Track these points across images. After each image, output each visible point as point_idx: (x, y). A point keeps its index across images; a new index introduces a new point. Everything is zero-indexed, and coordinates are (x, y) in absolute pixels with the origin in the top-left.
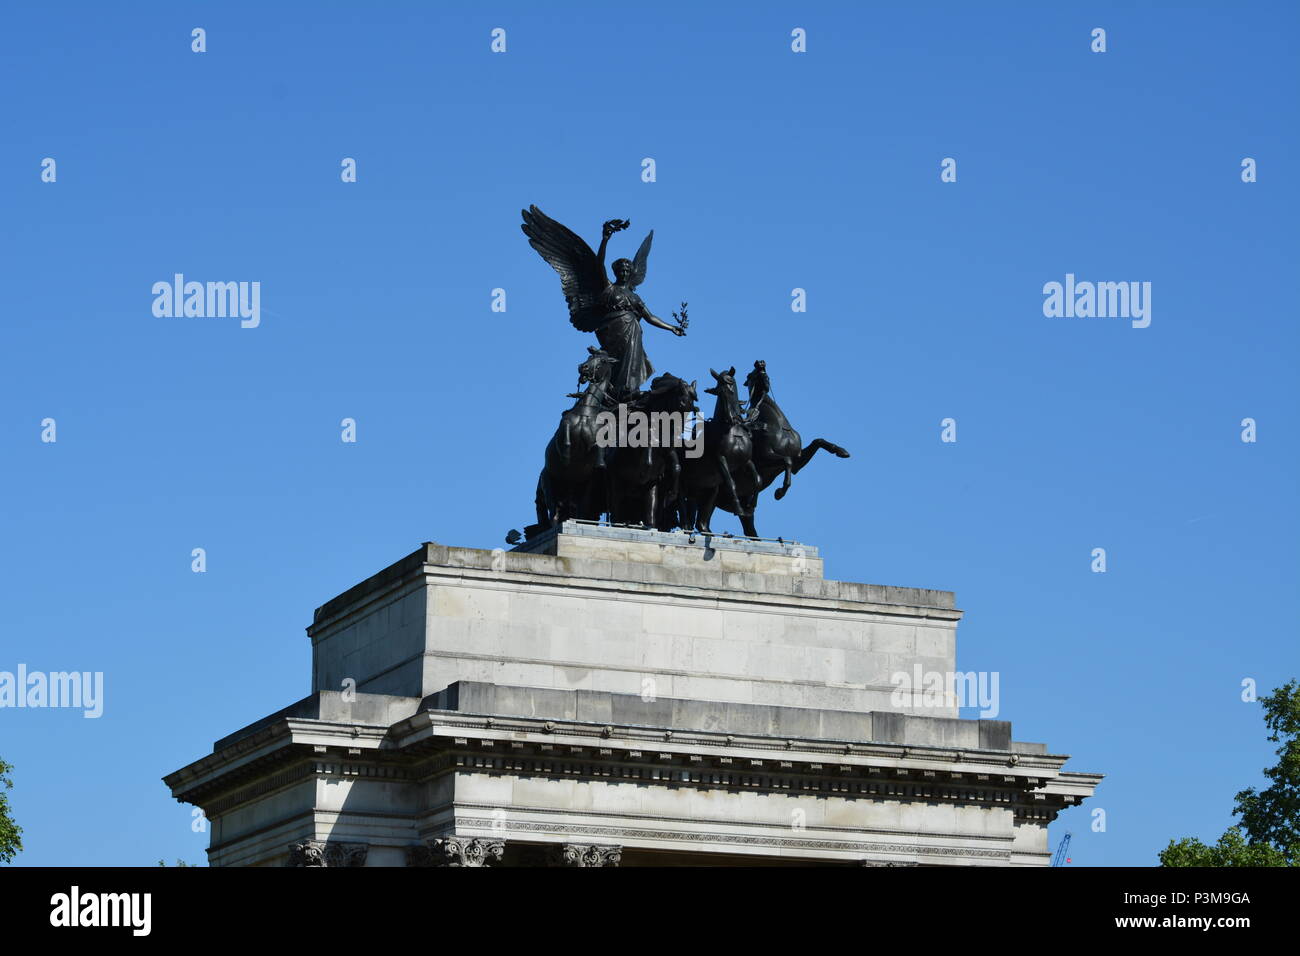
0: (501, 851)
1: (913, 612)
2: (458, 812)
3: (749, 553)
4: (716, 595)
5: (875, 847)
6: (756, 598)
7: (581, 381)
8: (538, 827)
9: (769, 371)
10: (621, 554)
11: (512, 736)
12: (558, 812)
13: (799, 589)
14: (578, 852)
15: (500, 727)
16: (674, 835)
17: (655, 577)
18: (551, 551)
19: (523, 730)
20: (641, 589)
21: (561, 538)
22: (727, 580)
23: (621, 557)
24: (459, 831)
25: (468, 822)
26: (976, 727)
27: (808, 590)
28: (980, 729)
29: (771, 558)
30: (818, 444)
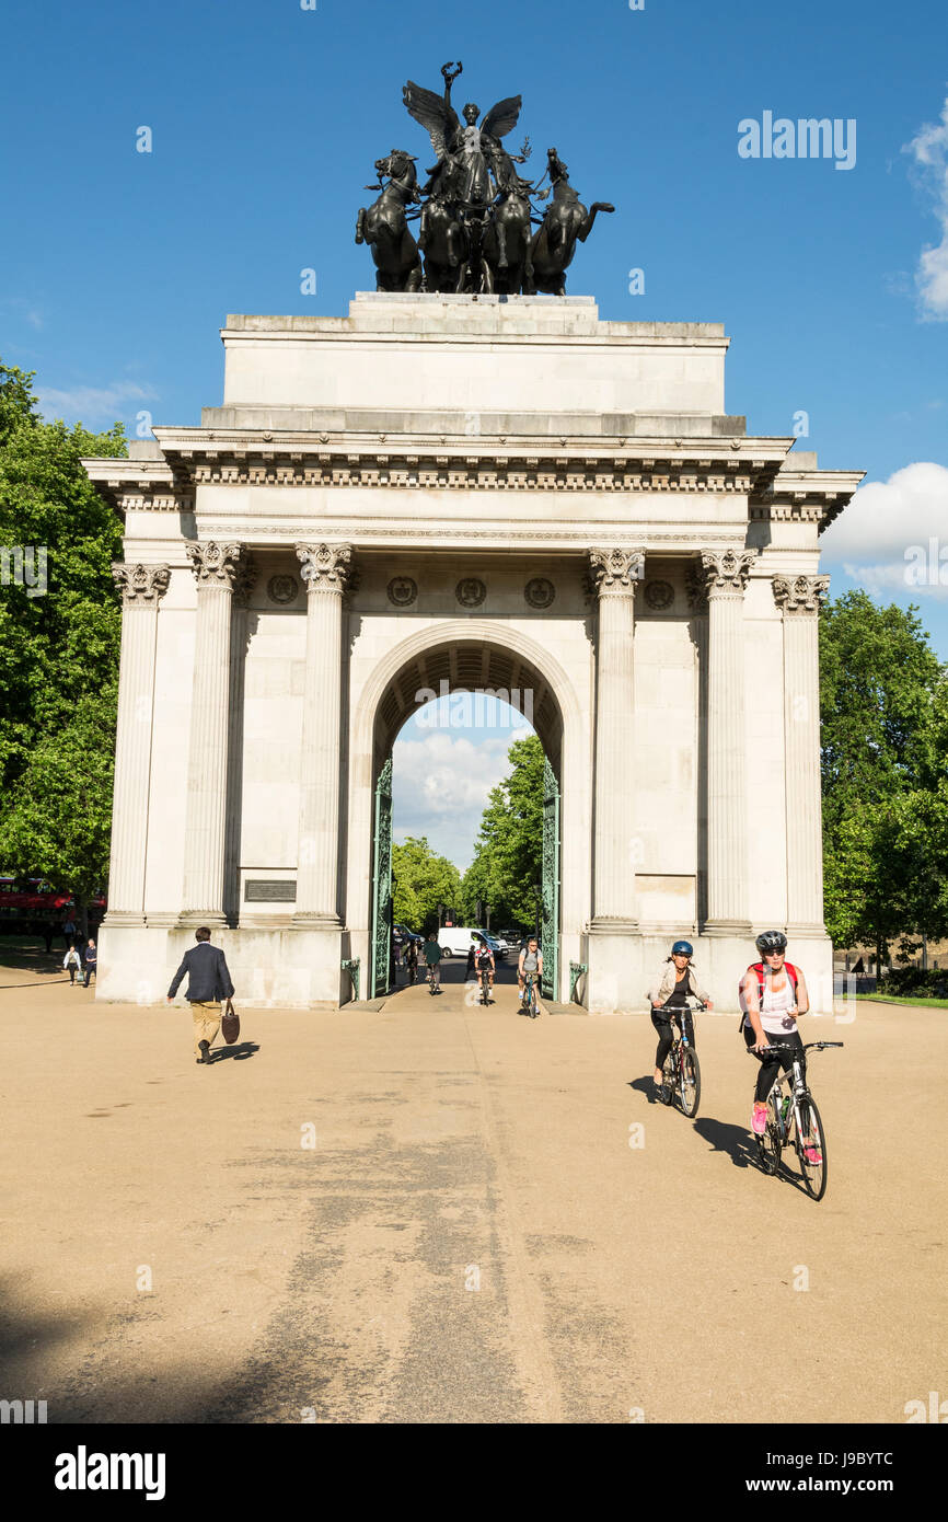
0: (237, 552)
1: (680, 342)
2: (199, 521)
3: (527, 305)
4: (489, 339)
5: (604, 536)
6: (527, 340)
7: (380, 177)
8: (275, 531)
9: (562, 158)
10: (407, 314)
11: (233, 447)
12: (292, 516)
13: (570, 330)
14: (310, 551)
15: (223, 439)
16: (403, 533)
17: (432, 329)
18: (344, 315)
19: (244, 441)
20: (419, 339)
21: (352, 304)
22: (501, 327)
23: (407, 317)
24: (200, 537)
25: (210, 529)
26: (710, 423)
27: (577, 331)
28: (714, 424)
29: (548, 308)
30: (595, 208)
